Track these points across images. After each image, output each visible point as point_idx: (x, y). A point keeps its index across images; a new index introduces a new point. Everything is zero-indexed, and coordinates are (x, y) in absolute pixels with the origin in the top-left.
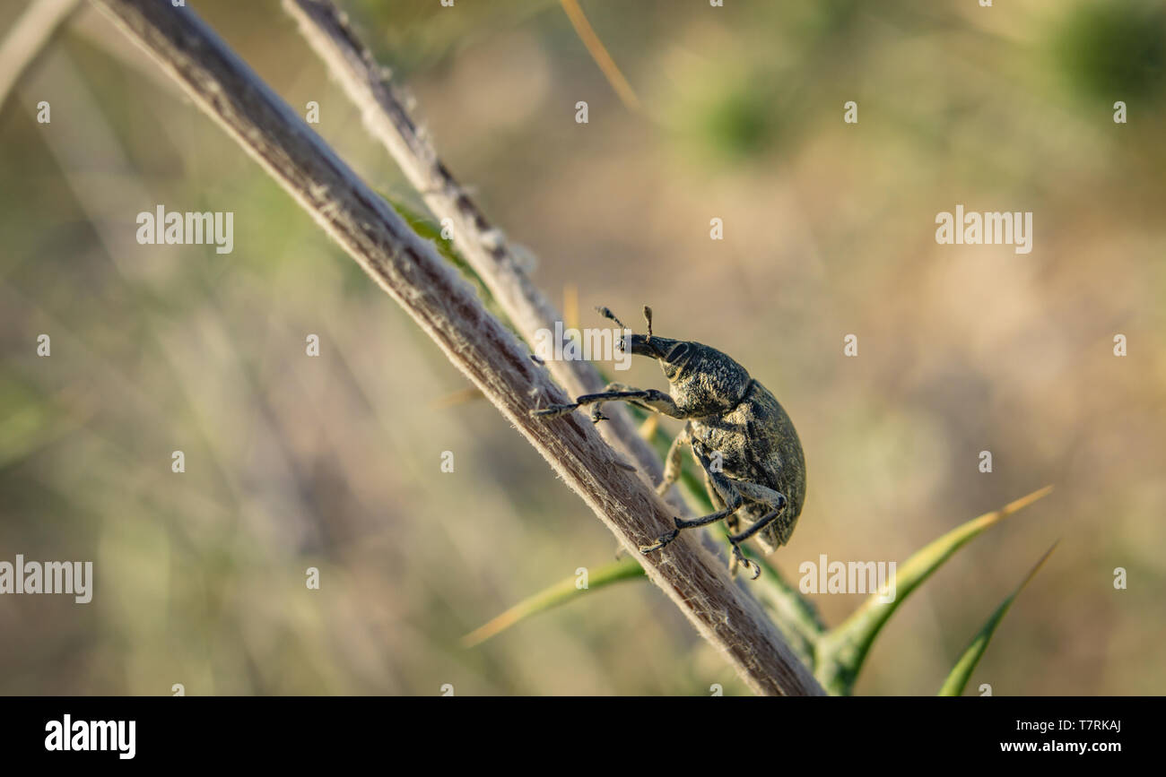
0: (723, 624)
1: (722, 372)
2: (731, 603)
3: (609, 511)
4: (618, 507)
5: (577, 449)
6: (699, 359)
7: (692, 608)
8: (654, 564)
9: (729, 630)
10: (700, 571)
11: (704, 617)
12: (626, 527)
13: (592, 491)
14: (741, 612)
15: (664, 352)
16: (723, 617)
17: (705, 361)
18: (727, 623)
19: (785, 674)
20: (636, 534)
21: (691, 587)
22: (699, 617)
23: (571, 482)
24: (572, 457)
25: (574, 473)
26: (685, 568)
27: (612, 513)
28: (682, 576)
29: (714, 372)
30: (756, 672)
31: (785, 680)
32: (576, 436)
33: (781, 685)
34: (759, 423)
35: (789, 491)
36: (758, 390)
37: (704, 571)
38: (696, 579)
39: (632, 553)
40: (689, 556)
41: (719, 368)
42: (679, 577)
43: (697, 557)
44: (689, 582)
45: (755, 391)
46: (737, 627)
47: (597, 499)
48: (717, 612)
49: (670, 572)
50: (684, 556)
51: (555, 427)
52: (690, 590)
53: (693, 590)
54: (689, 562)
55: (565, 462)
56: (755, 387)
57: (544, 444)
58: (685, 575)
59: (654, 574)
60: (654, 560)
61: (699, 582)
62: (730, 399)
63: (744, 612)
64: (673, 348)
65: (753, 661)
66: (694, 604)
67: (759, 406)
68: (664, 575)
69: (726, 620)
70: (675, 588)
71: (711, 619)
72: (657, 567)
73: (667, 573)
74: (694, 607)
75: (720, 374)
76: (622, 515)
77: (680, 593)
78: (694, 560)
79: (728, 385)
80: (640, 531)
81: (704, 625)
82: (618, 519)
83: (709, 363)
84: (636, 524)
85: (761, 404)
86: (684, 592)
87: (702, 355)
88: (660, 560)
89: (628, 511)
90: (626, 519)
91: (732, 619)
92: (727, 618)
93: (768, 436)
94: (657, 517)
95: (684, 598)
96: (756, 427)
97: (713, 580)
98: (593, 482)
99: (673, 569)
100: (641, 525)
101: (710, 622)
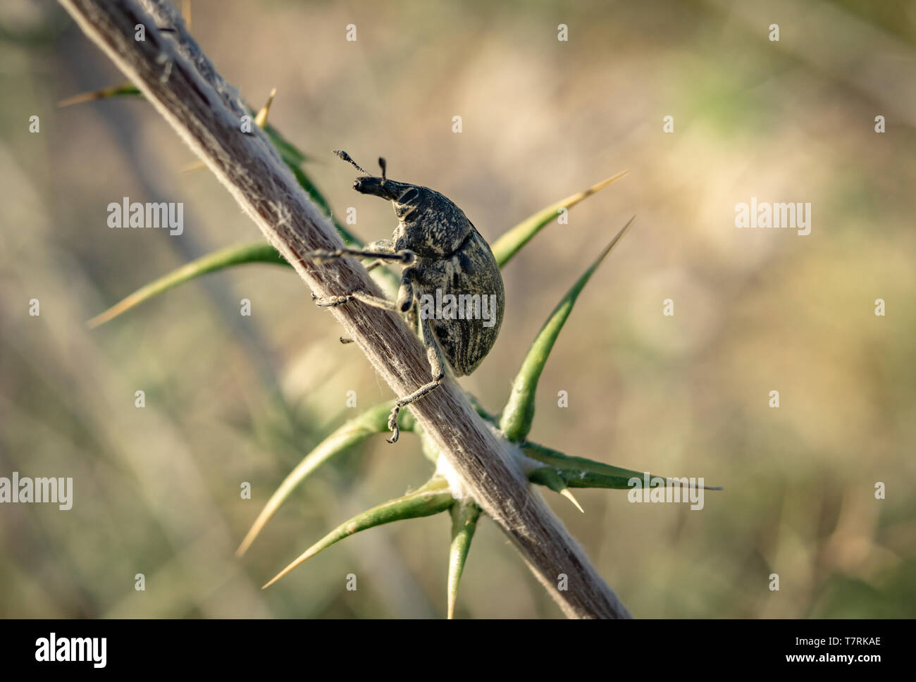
0: (335, 282)
1: (443, 225)
2: (342, 262)
3: (231, 175)
4: (240, 171)
5: (201, 115)
6: (426, 208)
7: (306, 267)
8: (271, 225)
9: (340, 288)
10: (314, 233)
11: (317, 276)
12: (245, 190)
13: (214, 155)
14: (351, 272)
15: (396, 195)
16: (335, 275)
17: (430, 211)
18: (338, 281)
19: (390, 330)
20: (255, 196)
21: (306, 247)
22: (312, 276)
23: (195, 147)
24: (197, 123)
25: (199, 137)
26: (300, 229)
27: (233, 175)
28: (297, 237)
29: (435, 224)
30: (365, 328)
31: (390, 335)
32: (201, 103)
33: (387, 340)
34: (465, 276)
35: (479, 337)
36: (474, 245)
37: (317, 232)
38: (310, 240)
39: (251, 216)
40: (304, 218)
41: (440, 220)
42: (294, 237)
43: (311, 220)
44: (303, 242)
45: (470, 245)
46: (348, 285)
47: (220, 163)
48: (329, 271)
49: (286, 232)
50: (299, 218)
51: (182, 94)
52: (305, 250)
53: (307, 250)
54: (304, 223)
55: (191, 128)
56: (472, 241)
57: (172, 111)
58: (301, 235)
59: (272, 236)
60: (271, 222)
61: (312, 242)
62: (445, 250)
63: (354, 273)
64: (405, 192)
65: (362, 318)
66: (309, 263)
67: (468, 261)
68: (280, 235)
69: (337, 279)
70: (291, 248)
71: (323, 278)
72: (275, 229)
73: (284, 234)
74: (308, 267)
75: (440, 226)
76: (242, 178)
77: (295, 253)
78: (308, 223)
79: (445, 237)
80: (259, 192)
81: (317, 284)
82: (239, 182)
83: (433, 213)
84: (256, 187)
85: (472, 259)
86: (298, 252)
87: (428, 205)
88: (277, 221)
89: (248, 175)
90: (246, 182)
91: (343, 278)
92: (338, 276)
93: (470, 289)
94: (275, 180)
95: (299, 257)
96: (461, 279)
97: (325, 241)
98: (216, 145)
99: (289, 229)
100: (260, 188)
101: (322, 280)
